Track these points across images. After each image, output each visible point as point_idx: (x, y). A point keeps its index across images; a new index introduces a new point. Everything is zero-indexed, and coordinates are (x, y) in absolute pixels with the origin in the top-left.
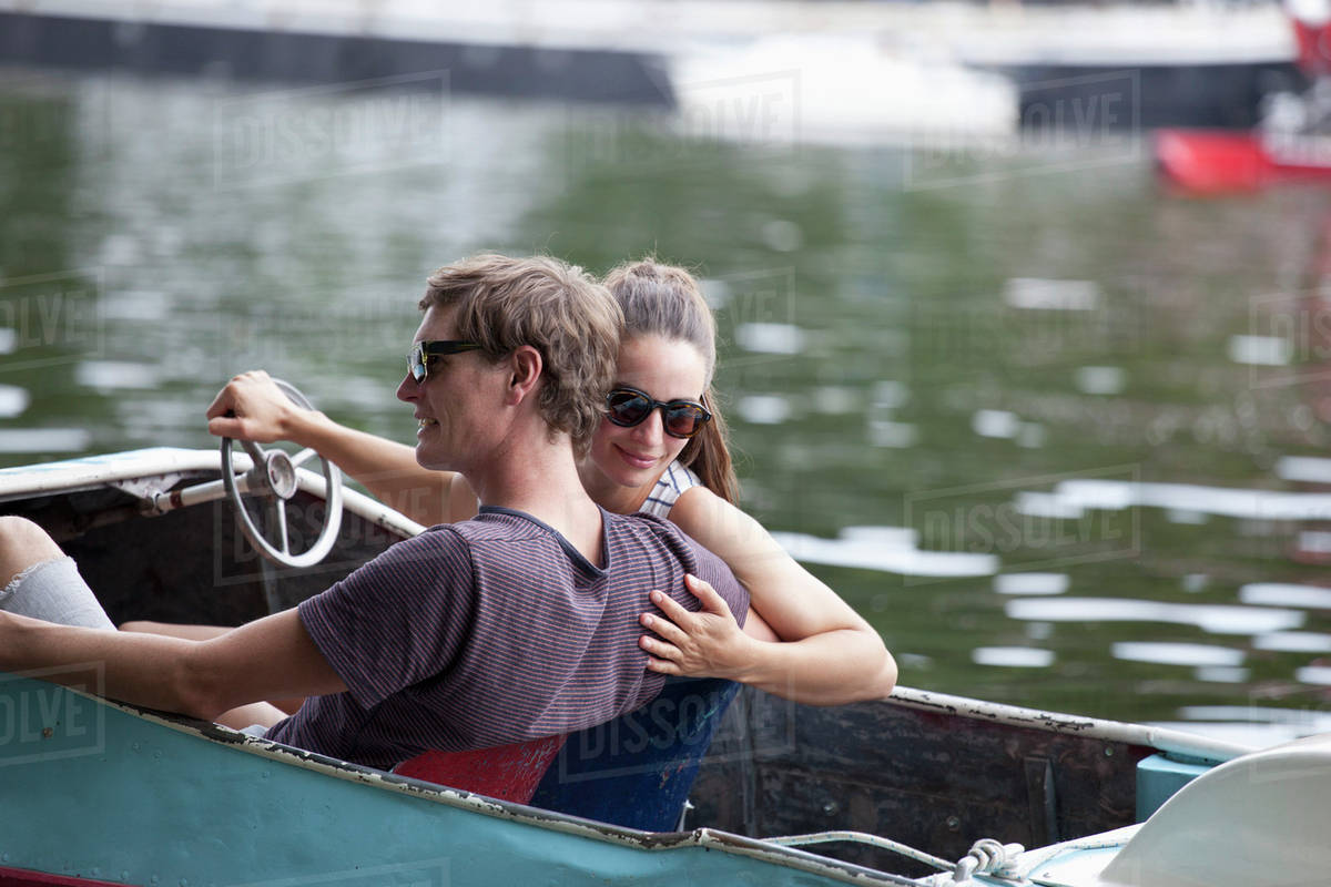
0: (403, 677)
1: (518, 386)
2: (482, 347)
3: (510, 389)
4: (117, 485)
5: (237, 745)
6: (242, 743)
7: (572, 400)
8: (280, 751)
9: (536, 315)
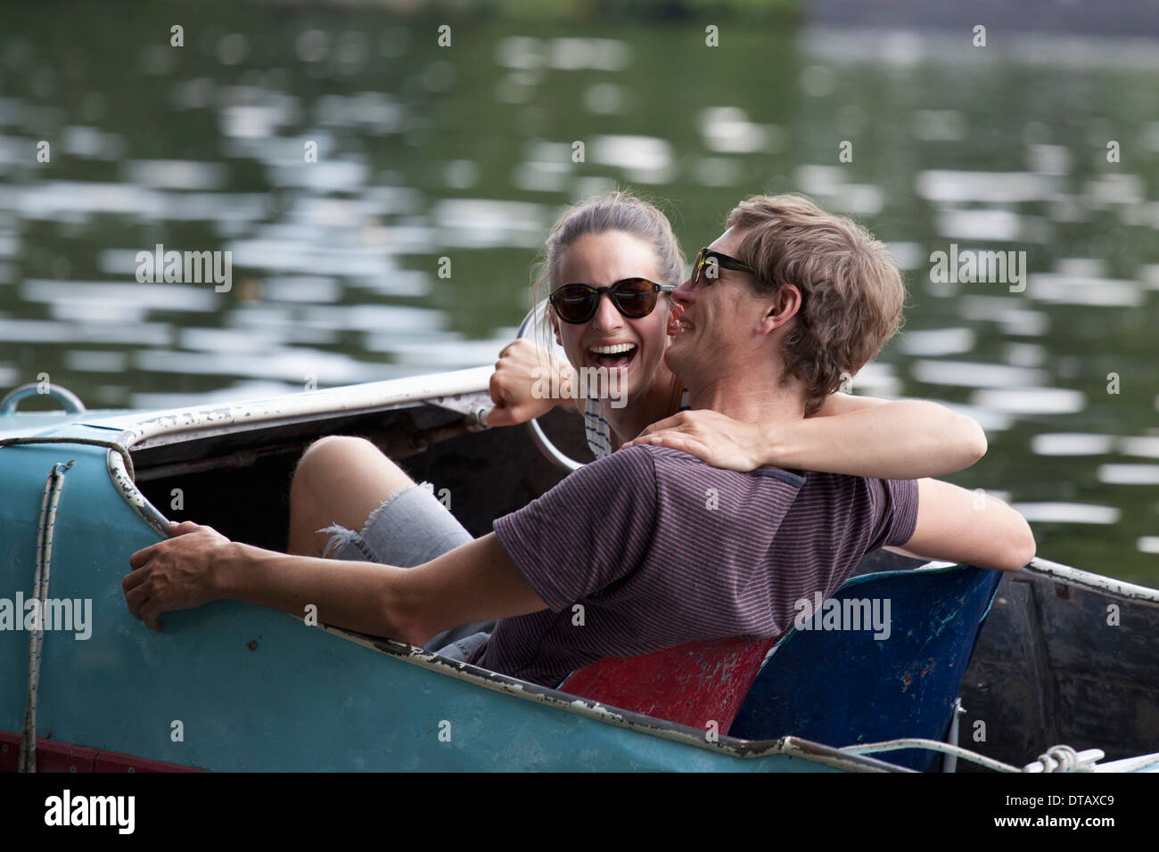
0: (587, 580)
1: (772, 318)
2: (752, 273)
3: (764, 319)
4: (437, 402)
5: (403, 658)
6: (408, 655)
7: (816, 353)
8: (440, 663)
9: (812, 262)
